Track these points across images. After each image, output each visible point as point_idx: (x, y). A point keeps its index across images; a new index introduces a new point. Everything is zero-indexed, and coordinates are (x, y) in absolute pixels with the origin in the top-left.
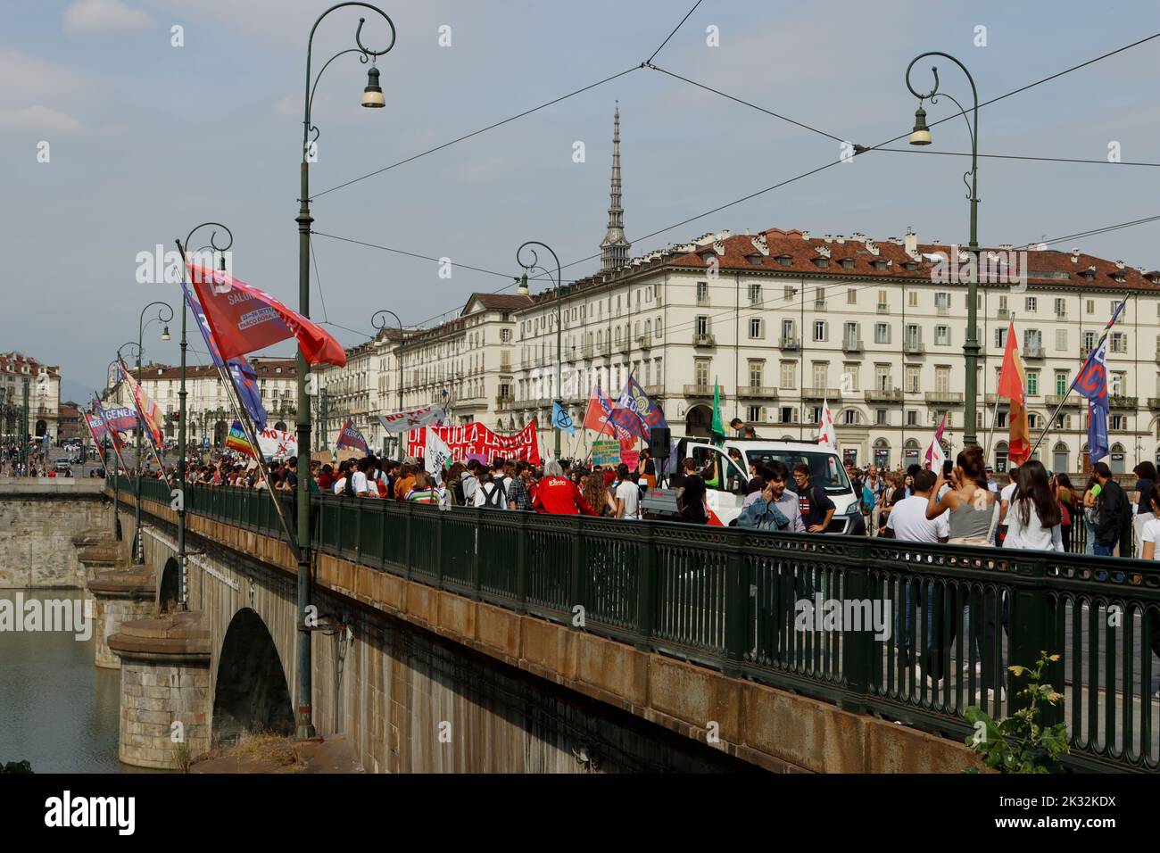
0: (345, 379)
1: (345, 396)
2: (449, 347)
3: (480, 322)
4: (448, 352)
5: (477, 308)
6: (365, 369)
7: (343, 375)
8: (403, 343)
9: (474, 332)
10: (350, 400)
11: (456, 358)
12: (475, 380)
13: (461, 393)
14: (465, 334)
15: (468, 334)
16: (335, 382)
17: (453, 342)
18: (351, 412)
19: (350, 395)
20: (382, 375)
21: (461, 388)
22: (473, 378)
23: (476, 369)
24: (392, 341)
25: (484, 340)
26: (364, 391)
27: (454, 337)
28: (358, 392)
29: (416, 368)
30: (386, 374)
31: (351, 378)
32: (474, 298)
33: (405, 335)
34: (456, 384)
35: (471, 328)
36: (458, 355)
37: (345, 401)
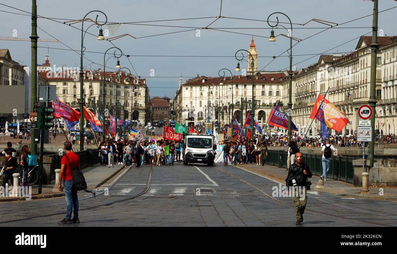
0: (306, 85)
1: (306, 95)
2: (352, 68)
3: (365, 53)
4: (352, 70)
5: (364, 45)
6: (314, 79)
7: (304, 83)
8: (333, 64)
9: (363, 59)
10: (308, 98)
11: (356, 74)
12: (363, 87)
13: (358, 95)
14: (358, 60)
15: (360, 60)
16: (301, 86)
17: (354, 64)
18: (308, 105)
19: (308, 95)
20: (322, 83)
21: (358, 92)
22: (362, 86)
23: (364, 80)
24: (326, 63)
25: (367, 64)
26: (314, 92)
27: (354, 61)
28: (311, 93)
29: (338, 79)
30: (323, 82)
31: (308, 84)
32: (362, 39)
33: (334, 59)
34: (356, 89)
35: (362, 56)
36: (356, 72)
37: (306, 98)
